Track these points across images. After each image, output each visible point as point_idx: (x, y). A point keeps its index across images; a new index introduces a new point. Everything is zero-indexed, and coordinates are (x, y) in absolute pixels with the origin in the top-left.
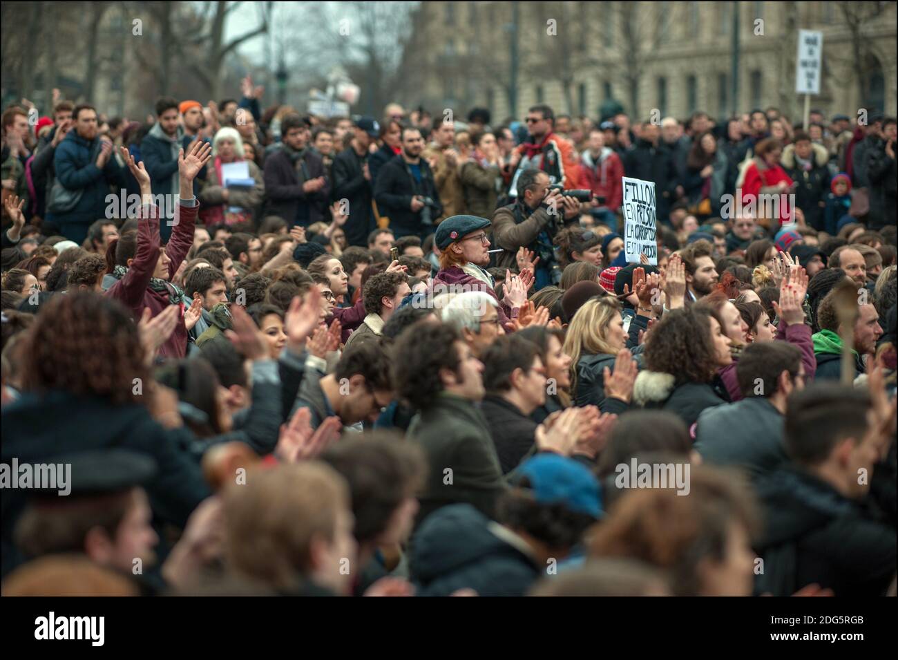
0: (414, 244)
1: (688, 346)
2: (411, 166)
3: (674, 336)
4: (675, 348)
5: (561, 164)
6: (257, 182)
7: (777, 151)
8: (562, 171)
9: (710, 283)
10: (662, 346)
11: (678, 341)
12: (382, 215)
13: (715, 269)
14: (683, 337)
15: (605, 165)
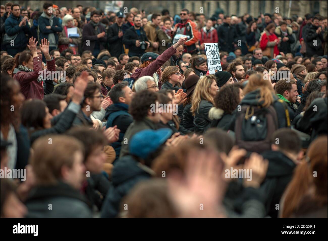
0: (137, 59)
1: (230, 100)
2: (137, 30)
3: (226, 96)
4: (225, 101)
5: (192, 31)
6: (80, 35)
7: (273, 28)
8: (192, 34)
9: (242, 75)
10: (221, 99)
11: (227, 98)
12: (126, 48)
13: (243, 70)
14: (229, 96)
15: (212, 33)
